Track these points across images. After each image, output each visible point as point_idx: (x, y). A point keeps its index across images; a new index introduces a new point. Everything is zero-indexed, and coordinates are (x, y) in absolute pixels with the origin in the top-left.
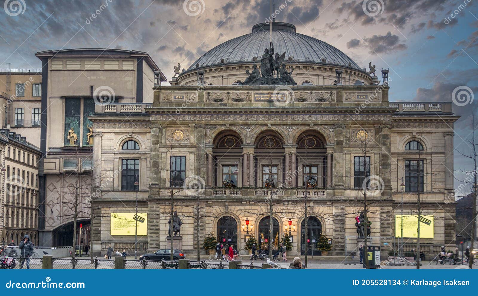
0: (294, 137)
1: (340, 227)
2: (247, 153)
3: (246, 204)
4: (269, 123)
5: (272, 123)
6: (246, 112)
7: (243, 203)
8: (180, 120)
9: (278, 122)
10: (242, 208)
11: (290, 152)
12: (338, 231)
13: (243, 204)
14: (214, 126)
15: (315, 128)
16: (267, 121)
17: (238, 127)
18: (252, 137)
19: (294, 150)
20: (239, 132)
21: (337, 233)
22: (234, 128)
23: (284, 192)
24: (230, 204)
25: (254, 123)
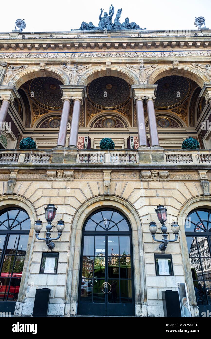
0: (150, 76)
2: (70, 98)
3: (55, 176)
4: (108, 60)
5: (114, 60)
6: (73, 45)
7: (49, 173)
9: (123, 59)
10: (47, 184)
11: (145, 96)
13: (48, 176)
14: (22, 66)
15: (181, 67)
16: (104, 58)
17: (58, 67)
18: (80, 78)
19: (150, 94)
20: (59, 73)
22: (52, 68)
23: (137, 156)
24: (21, 176)
25: (84, 60)
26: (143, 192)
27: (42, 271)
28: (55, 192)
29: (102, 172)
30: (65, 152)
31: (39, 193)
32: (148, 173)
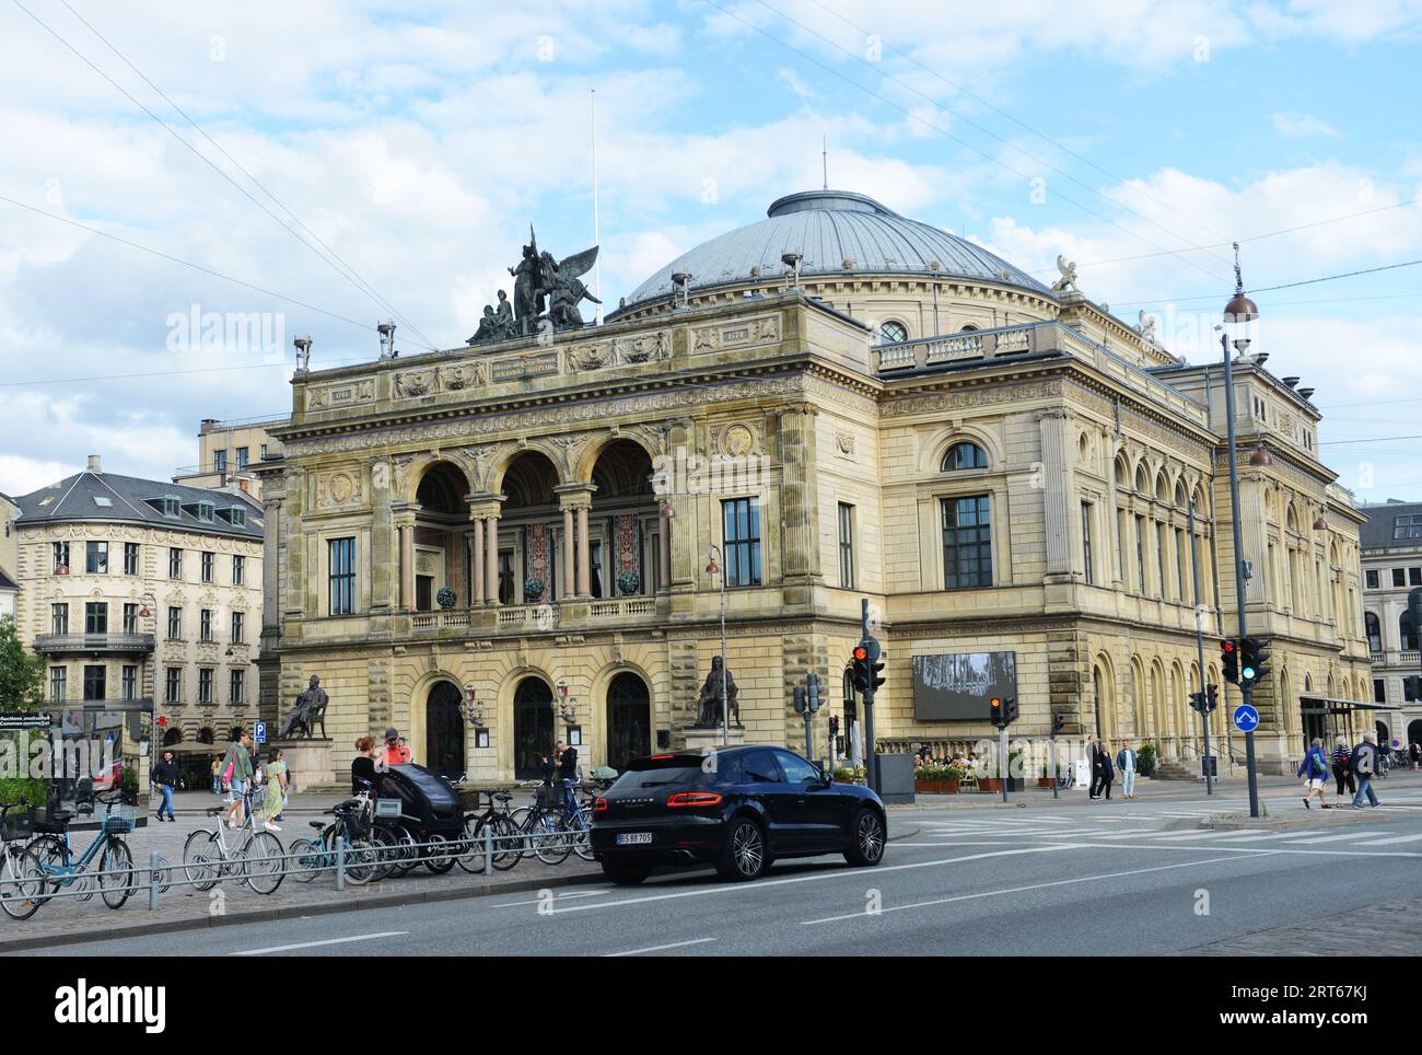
1: (686, 698)
2: (480, 517)
3: (476, 648)
4: (522, 434)
5: (529, 432)
6: (468, 412)
7: (466, 644)
8: (340, 451)
9: (540, 430)
10: (469, 657)
11: (575, 503)
12: (680, 709)
13: (468, 648)
14: (412, 456)
15: (625, 433)
16: (515, 428)
17: (457, 453)
18: (488, 475)
19: (584, 498)
20: (460, 464)
21: (679, 714)
22: (449, 456)
25: (488, 437)
26: (559, 662)
27: (477, 745)
28: (476, 666)
29: (519, 642)
30: (483, 611)
31: (464, 668)
32: (564, 639)
